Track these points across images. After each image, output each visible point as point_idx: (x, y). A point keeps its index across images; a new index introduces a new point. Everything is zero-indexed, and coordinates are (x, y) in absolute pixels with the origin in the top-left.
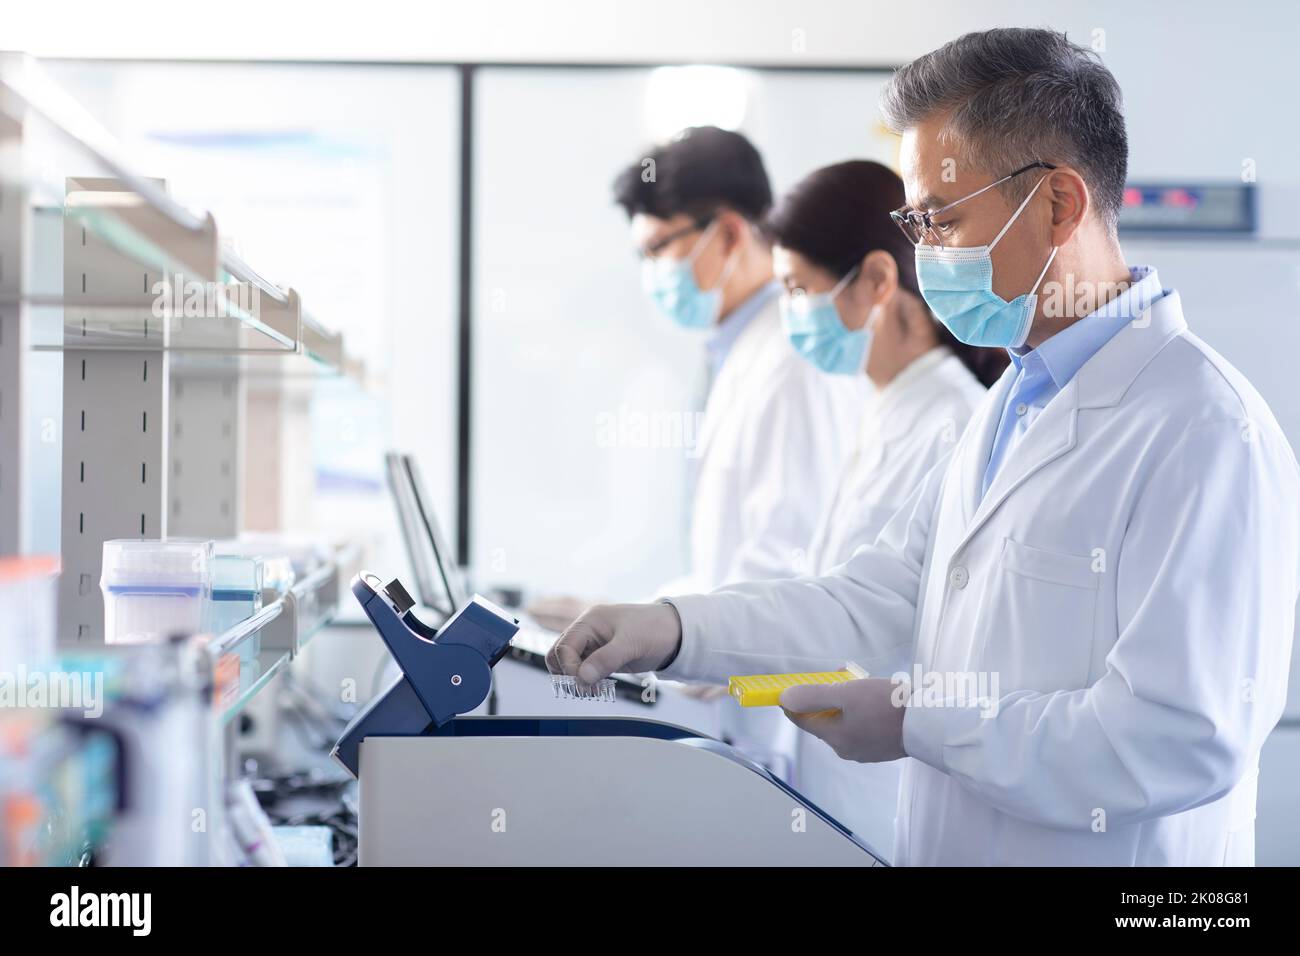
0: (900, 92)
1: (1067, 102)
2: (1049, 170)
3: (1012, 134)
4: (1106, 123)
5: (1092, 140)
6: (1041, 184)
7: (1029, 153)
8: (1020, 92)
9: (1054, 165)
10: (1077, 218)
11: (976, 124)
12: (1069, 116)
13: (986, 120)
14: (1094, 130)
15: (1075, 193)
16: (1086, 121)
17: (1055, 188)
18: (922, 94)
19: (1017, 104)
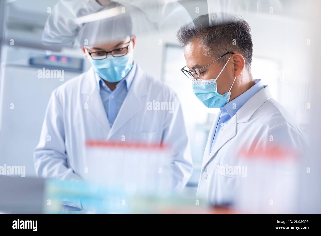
0: (183, 34)
1: (236, 33)
2: (232, 54)
3: (220, 45)
4: (247, 37)
5: (244, 43)
6: (230, 59)
7: (226, 50)
8: (222, 31)
9: (233, 52)
10: (242, 68)
11: (209, 42)
12: (237, 37)
13: (212, 41)
14: (244, 40)
15: (241, 61)
16: (242, 38)
17: (234, 60)
18: (191, 34)
19: (221, 34)
